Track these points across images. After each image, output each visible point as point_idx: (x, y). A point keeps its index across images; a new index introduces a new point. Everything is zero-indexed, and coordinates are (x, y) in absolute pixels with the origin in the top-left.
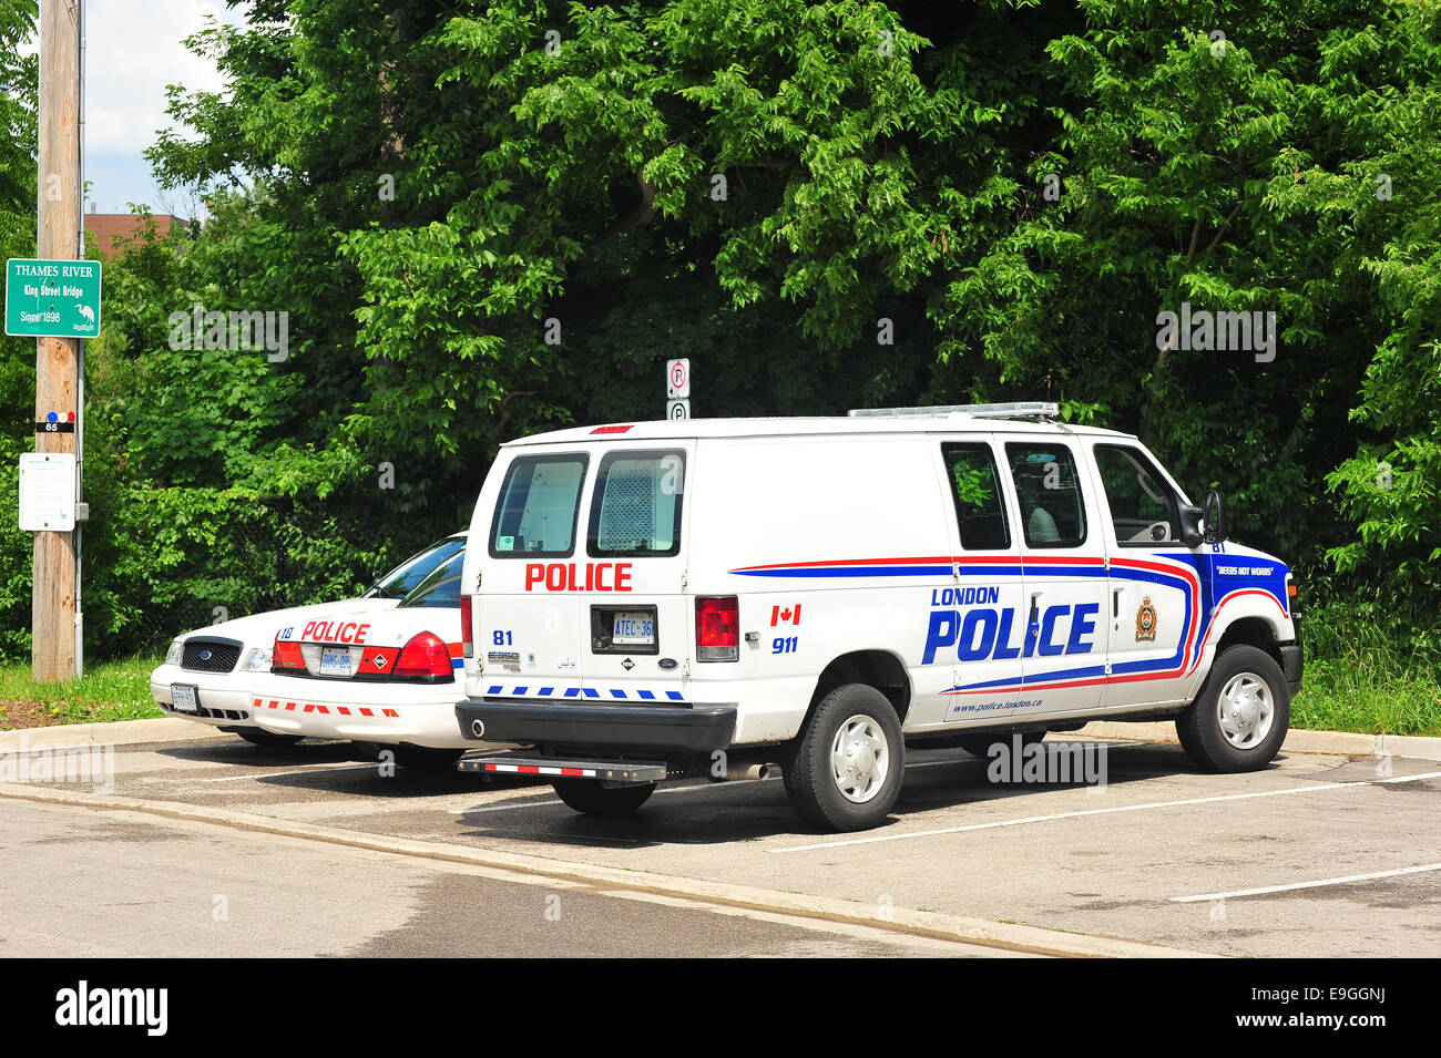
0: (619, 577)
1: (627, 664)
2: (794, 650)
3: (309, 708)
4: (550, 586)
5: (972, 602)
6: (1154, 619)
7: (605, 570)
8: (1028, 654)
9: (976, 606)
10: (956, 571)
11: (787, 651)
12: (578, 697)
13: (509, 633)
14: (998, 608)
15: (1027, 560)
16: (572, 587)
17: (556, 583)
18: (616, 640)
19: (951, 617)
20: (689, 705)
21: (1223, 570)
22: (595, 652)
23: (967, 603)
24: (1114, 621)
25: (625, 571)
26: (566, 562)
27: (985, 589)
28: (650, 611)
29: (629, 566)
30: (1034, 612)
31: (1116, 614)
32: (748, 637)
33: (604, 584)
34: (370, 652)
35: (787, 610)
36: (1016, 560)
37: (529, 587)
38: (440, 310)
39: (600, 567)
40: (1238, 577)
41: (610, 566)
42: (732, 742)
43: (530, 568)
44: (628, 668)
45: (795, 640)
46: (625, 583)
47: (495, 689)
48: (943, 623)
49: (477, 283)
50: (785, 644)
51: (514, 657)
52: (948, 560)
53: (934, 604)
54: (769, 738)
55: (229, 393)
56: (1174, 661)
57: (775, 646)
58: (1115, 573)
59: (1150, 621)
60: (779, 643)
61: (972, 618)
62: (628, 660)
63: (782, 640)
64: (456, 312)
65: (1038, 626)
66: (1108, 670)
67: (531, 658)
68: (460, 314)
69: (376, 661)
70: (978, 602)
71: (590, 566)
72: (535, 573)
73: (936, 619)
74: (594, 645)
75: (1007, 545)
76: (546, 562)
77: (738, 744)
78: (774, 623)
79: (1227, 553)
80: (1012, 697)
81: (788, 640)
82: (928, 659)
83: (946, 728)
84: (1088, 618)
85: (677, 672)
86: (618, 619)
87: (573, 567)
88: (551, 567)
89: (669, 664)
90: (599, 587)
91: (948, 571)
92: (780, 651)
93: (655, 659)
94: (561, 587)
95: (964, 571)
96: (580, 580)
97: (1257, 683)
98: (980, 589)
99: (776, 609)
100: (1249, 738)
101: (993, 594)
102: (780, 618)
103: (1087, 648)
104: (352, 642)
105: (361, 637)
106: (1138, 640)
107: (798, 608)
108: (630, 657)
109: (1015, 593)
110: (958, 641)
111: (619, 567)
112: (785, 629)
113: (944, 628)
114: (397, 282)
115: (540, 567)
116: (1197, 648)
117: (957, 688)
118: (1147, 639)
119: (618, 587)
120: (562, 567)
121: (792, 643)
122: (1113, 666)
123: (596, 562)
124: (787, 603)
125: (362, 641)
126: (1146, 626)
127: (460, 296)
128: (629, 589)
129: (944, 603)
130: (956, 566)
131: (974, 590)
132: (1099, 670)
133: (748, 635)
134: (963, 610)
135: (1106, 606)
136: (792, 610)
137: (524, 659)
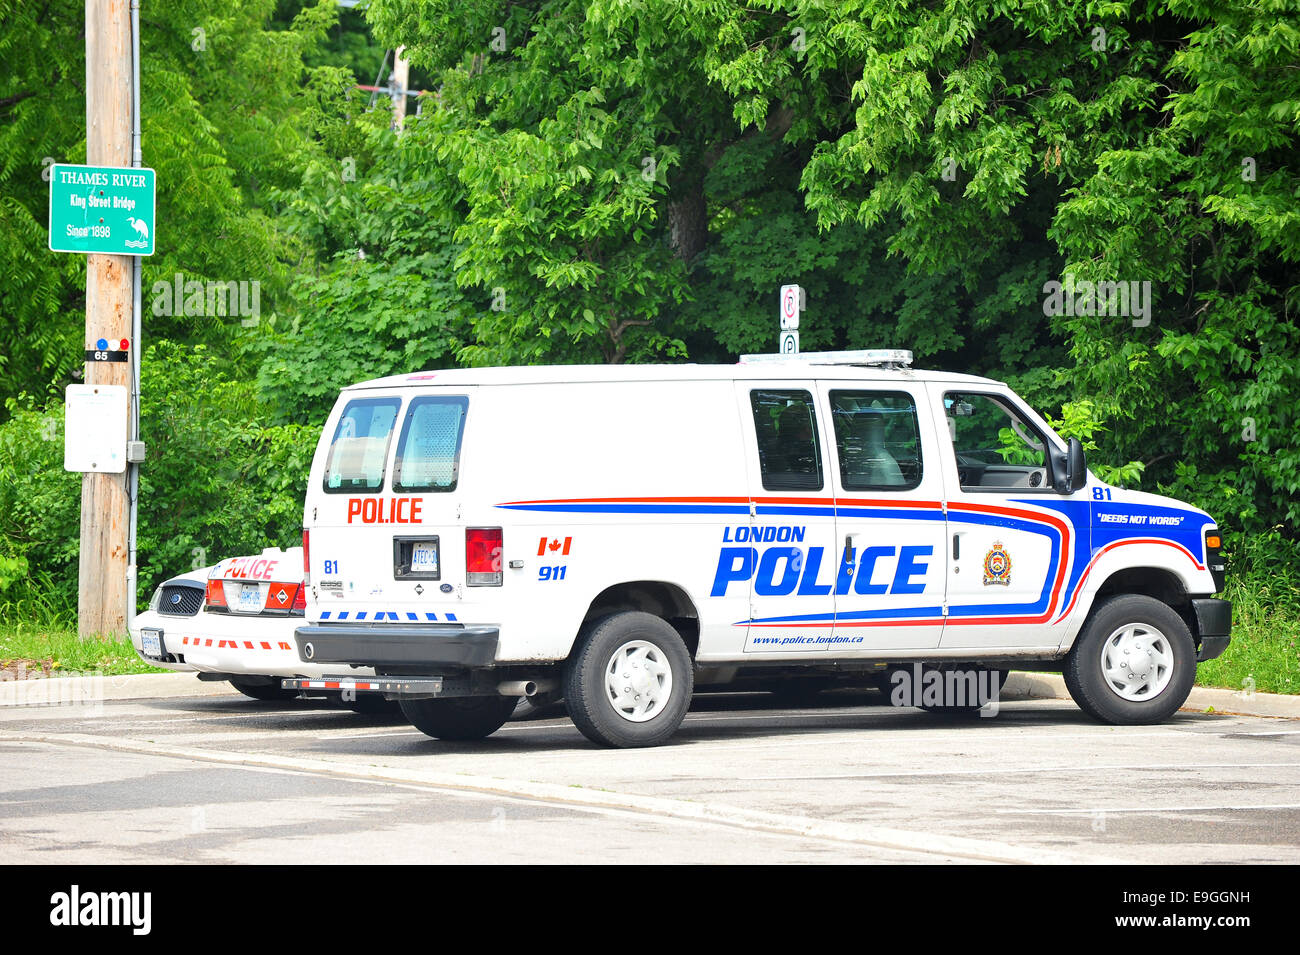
0: (414, 510)
1: (419, 589)
2: (562, 577)
3: (222, 644)
4: (366, 520)
5: (772, 540)
6: (1008, 563)
7: (404, 504)
8: (842, 589)
9: (776, 544)
10: (753, 510)
11: (555, 578)
12: (383, 621)
13: (335, 563)
14: (803, 548)
15: (840, 501)
16: (381, 521)
17: (369, 516)
18: (413, 568)
19: (747, 553)
20: (461, 625)
21: (1106, 518)
22: (397, 579)
23: (766, 540)
24: (953, 563)
25: (418, 505)
26: (376, 496)
27: (789, 529)
28: (434, 541)
29: (421, 500)
30: (849, 552)
31: (956, 556)
32: (511, 565)
33: (403, 517)
34: (275, 587)
35: (556, 541)
36: (829, 501)
37: (350, 521)
38: (527, 231)
39: (402, 500)
40: (1129, 525)
41: (407, 500)
42: (496, 658)
43: (352, 501)
44: (419, 593)
45: (564, 569)
46: (417, 516)
47: (326, 615)
48: (736, 559)
49: (572, 201)
50: (553, 573)
51: (338, 584)
52: (745, 500)
53: (726, 539)
54: (537, 657)
55: (378, 318)
56: (1038, 606)
57: (541, 573)
58: (953, 517)
59: (1003, 566)
60: (545, 571)
61: (772, 556)
62: (419, 586)
63: (549, 569)
64: (548, 234)
65: (853, 567)
66: (945, 612)
67: (351, 585)
68: (553, 236)
69: (280, 596)
70: (779, 540)
71: (394, 500)
72: (355, 507)
73: (727, 556)
74: (396, 573)
75: (819, 486)
76: (363, 497)
77: (503, 662)
78: (541, 552)
79: (1113, 500)
80: (825, 632)
81: (556, 569)
82: (719, 590)
83: (746, 658)
84: (918, 560)
85: (452, 596)
86: (416, 549)
87: (381, 500)
88: (367, 501)
89: (447, 589)
90: (400, 520)
91: (746, 510)
92: (547, 578)
93: (438, 584)
94: (372, 521)
95: (760, 511)
96: (386, 514)
97: (1153, 635)
98: (781, 529)
99: (544, 541)
100: (1145, 688)
101: (799, 534)
102: (547, 549)
103: (919, 589)
104: (261, 579)
105: (269, 573)
106: (985, 582)
107: (568, 540)
108: (421, 583)
109: (824, 534)
110: (754, 577)
111: (414, 501)
112: (553, 559)
113: (738, 564)
114: (491, 198)
115: (358, 501)
116: (1068, 594)
117: (753, 620)
118: (999, 583)
119: (413, 520)
120: (374, 501)
121: (560, 572)
122: (950, 608)
123: (399, 496)
124: (557, 534)
125: (269, 577)
126: (997, 568)
127: (552, 216)
128: (420, 521)
129: (737, 539)
130: (753, 506)
131: (774, 529)
132: (937, 611)
133: (511, 563)
134: (762, 548)
135: (942, 549)
136: (562, 541)
137: (346, 586)
